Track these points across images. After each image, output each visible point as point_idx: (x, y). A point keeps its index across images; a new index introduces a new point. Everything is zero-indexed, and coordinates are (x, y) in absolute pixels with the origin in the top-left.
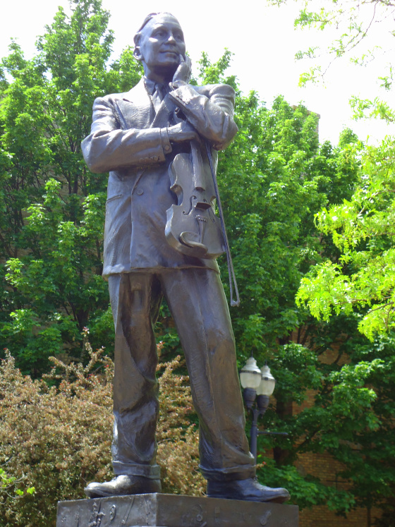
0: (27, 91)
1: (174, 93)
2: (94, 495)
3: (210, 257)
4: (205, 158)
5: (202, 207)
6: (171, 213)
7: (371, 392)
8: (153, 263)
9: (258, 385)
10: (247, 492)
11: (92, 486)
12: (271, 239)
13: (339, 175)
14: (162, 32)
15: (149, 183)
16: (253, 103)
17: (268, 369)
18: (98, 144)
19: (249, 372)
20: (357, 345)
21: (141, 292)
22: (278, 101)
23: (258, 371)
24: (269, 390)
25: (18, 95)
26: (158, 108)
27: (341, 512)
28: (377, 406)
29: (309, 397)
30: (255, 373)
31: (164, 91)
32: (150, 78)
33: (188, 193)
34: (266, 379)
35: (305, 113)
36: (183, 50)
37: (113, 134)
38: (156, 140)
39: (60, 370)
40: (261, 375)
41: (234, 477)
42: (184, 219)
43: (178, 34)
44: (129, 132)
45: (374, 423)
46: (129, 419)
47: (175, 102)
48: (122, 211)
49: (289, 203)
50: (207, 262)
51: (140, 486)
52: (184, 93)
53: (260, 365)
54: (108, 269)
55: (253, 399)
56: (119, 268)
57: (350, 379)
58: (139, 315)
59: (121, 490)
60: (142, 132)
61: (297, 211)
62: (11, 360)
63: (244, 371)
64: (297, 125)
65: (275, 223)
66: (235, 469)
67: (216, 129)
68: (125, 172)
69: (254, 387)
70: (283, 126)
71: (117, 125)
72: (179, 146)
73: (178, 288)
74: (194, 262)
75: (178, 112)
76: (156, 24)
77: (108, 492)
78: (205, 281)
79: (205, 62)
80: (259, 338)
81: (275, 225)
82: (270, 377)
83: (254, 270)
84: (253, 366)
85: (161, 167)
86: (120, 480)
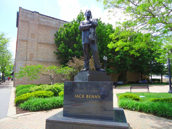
0: (76, 24)
1: (90, 20)
2: (82, 71)
3: (95, 41)
4: (94, 28)
5: (94, 35)
6: (90, 35)
7: (119, 59)
8: (88, 42)
10: (100, 70)
11: (81, 70)
14: (88, 12)
15: (87, 32)
18: (80, 27)
21: (87, 46)
22: (108, 23)
25: (75, 25)
26: (88, 22)
27: (116, 74)
28: (120, 61)
29: (112, 60)
31: (89, 20)
32: (87, 18)
33: (92, 33)
34: (106, 58)
35: (111, 25)
36: (91, 14)
37: (82, 26)
38: (88, 26)
39: (81, 58)
41: (99, 68)
42: (91, 36)
43: (90, 12)
44: (84, 25)
45: (120, 63)
46: (86, 62)
47: (90, 21)
48: (84, 36)
50: (95, 42)
51: (87, 70)
52: (91, 20)
53: (105, 56)
54: (82, 43)
55: (105, 61)
56: (84, 43)
57: (117, 58)
58: (87, 49)
59: (85, 70)
60: (86, 25)
62: (76, 57)
63: (103, 57)
64: (110, 27)
66: (99, 67)
67: (95, 24)
68: (84, 31)
70: (109, 27)
71: (83, 25)
72: (91, 27)
73: (91, 45)
74: (93, 42)
75: (91, 22)
76: (88, 11)
77: (83, 70)
78: (95, 44)
85: (89, 30)
86: (85, 69)
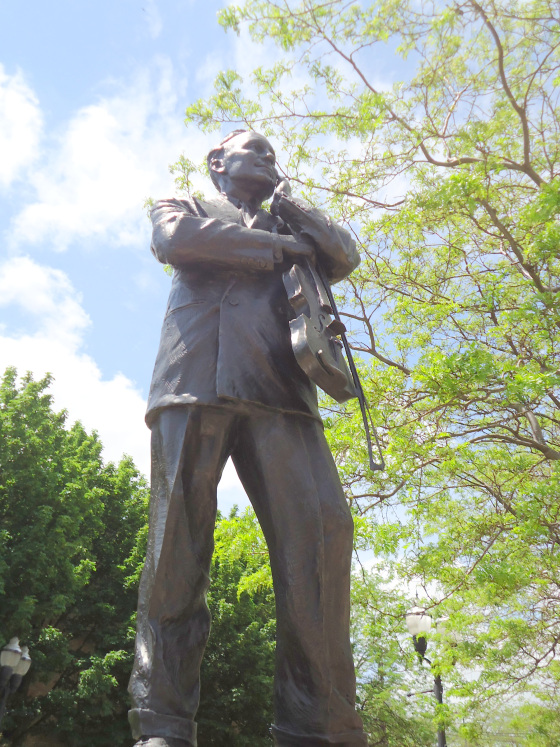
7: (114, 680)
9: (16, 664)
12: (59, 530)
13: (116, 491)
14: (257, 146)
16: (61, 420)
17: (27, 650)
19: (10, 650)
20: (107, 636)
23: (20, 650)
24: (23, 670)
30: (16, 652)
34: (24, 659)
40: (21, 654)
49: (77, 504)
53: (22, 645)
55: (8, 678)
56: (189, 398)
61: (83, 511)
63: (7, 650)
65: (65, 517)
69: (12, 665)
79: (28, 379)
80: (28, 619)
81: (65, 519)
82: (28, 657)
83: (38, 555)
84: (15, 645)
